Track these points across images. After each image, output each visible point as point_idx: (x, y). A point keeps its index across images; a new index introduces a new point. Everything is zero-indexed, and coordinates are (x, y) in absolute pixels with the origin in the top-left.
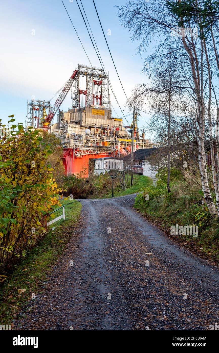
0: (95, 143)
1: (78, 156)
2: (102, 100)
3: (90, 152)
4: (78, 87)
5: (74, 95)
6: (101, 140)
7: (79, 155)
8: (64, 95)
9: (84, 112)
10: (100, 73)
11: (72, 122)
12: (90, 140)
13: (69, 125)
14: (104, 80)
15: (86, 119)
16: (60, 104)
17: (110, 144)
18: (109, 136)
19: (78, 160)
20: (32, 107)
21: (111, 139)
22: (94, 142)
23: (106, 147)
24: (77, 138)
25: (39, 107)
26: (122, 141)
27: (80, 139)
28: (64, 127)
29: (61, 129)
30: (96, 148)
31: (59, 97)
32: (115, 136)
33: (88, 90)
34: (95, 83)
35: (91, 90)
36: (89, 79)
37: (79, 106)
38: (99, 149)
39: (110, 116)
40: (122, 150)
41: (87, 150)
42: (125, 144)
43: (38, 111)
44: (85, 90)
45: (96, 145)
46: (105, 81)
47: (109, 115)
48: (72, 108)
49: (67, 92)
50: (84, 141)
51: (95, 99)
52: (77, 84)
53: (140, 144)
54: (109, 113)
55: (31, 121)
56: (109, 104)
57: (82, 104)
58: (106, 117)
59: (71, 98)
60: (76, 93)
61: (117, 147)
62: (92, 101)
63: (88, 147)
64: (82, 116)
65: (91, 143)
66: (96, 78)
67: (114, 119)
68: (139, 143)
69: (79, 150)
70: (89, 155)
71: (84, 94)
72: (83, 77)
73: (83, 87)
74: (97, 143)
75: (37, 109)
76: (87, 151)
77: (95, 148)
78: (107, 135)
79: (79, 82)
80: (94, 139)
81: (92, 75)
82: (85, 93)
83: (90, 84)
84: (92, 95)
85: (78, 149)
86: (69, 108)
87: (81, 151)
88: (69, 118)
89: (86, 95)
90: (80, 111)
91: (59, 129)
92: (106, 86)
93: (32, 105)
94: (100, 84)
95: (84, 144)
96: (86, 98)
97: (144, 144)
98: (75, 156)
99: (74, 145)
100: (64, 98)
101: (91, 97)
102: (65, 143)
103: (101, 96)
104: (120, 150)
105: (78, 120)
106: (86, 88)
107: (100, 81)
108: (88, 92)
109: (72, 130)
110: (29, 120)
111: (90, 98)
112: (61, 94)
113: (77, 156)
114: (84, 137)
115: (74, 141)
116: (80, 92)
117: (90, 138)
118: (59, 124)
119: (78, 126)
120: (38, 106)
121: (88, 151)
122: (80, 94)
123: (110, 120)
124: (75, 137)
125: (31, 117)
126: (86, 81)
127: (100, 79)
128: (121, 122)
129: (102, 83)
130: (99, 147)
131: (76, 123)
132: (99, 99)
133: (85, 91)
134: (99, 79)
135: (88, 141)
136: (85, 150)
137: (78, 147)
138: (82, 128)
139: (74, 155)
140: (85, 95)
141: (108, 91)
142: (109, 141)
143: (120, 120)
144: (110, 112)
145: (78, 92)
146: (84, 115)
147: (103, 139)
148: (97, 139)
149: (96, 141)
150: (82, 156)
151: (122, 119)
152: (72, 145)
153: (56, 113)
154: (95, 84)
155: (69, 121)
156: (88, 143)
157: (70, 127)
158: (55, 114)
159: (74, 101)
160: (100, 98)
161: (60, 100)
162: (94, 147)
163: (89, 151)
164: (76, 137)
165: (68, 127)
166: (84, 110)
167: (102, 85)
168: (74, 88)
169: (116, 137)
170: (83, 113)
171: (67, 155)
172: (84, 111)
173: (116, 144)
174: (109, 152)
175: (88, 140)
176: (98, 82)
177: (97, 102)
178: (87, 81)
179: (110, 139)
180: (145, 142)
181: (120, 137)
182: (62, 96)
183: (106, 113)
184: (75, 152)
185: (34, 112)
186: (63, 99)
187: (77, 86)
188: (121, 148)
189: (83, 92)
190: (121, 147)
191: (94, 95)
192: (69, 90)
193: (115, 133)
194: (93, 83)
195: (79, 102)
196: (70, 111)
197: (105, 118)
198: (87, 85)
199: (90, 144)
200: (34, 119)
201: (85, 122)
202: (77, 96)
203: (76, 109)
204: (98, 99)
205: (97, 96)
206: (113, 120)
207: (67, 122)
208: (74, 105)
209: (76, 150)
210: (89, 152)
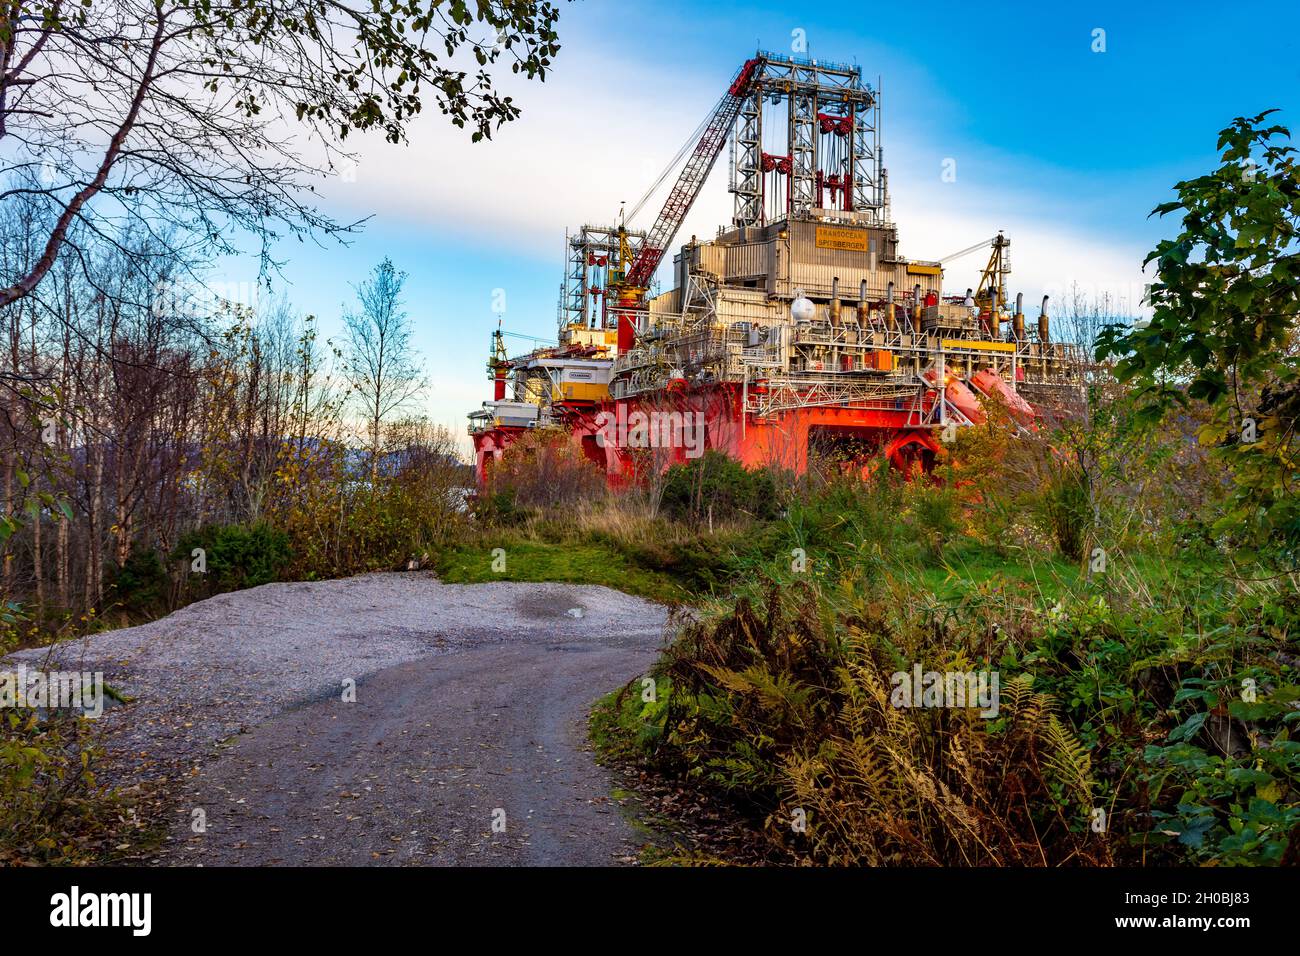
0: (835, 357)
1: (764, 414)
2: (856, 192)
3: (815, 394)
4: (754, 144)
5: (741, 178)
6: (861, 345)
7: (765, 408)
8: (703, 171)
9: (781, 237)
10: (848, 86)
11: (732, 282)
12: (812, 347)
13: (720, 295)
14: (860, 115)
15: (793, 266)
16: (687, 209)
17: (901, 363)
18: (896, 328)
19: (760, 430)
20: (584, 252)
21: (905, 341)
22: (830, 354)
23: (882, 376)
24: (754, 340)
25: (605, 253)
26: (955, 349)
27: (768, 344)
28: (703, 302)
29: (690, 310)
30: (841, 380)
31: (680, 179)
32: (922, 331)
33: (797, 157)
34: (826, 125)
35: (809, 154)
36: (801, 112)
37: (762, 220)
38: (855, 383)
39: (888, 253)
40: (953, 385)
41: (800, 391)
42: (964, 364)
43: (602, 269)
44: (785, 154)
45: (839, 366)
46: (867, 117)
47: (884, 250)
48: (730, 228)
49: (715, 157)
50: (787, 353)
51: (826, 193)
52: (751, 132)
53: (1032, 364)
54: (885, 241)
55: (579, 303)
56: (881, 210)
57: (774, 209)
58: (873, 256)
59: (727, 189)
60: (747, 165)
61: (930, 377)
62: (814, 200)
63: (807, 375)
64: (773, 257)
65: (818, 358)
66: (829, 108)
67: (907, 264)
68: (1024, 360)
69: (767, 389)
70: (808, 410)
71: (782, 173)
72: (775, 103)
73: (775, 143)
74: (843, 359)
75: (602, 262)
76: (802, 392)
77: (835, 381)
78: (888, 323)
79: (760, 125)
80: (832, 343)
81: (812, 92)
82: (785, 166)
83: (805, 132)
84: (814, 176)
85: (762, 385)
86: (722, 229)
87: (774, 391)
88: (723, 265)
89: (790, 176)
90: (765, 235)
91: (681, 311)
92: (868, 137)
93: (580, 245)
94: (843, 129)
95: (785, 364)
96: (790, 189)
97: (1049, 362)
98: (749, 415)
99: (746, 369)
100: (702, 182)
101: (809, 182)
102: (705, 362)
103: (849, 178)
104: (947, 385)
105: (756, 270)
106: (790, 148)
107: (844, 116)
108: (795, 164)
109: (731, 310)
110: (572, 301)
111: (805, 187)
112: (687, 166)
113: (760, 412)
114: (786, 335)
115: (745, 353)
116: (766, 163)
117: (815, 339)
118: (679, 292)
119: (758, 296)
120: (602, 247)
121: (807, 391)
122: (765, 169)
123: (889, 270)
124: (747, 335)
125: (579, 289)
126: (790, 120)
127: (843, 111)
128: (934, 280)
129: (855, 127)
130: (855, 375)
131: (750, 284)
132: (843, 190)
133: (783, 159)
134: (839, 113)
135: (803, 350)
136: (794, 389)
137: (761, 377)
138: (774, 303)
139: (744, 410)
140: (785, 177)
141: (877, 158)
142: (896, 352)
143: (933, 272)
144: (887, 238)
145: (755, 165)
146: (784, 251)
147: (870, 342)
148: (842, 340)
149: (840, 348)
150: (781, 413)
151: (938, 266)
152: (734, 369)
153: (667, 246)
154: (824, 131)
155: (721, 277)
156: (805, 361)
157: (724, 300)
158: (663, 252)
159: (742, 201)
160: (847, 188)
161: (685, 190)
162: (830, 375)
163: (812, 391)
164: (754, 337)
165: (719, 301)
166: (782, 230)
167: (855, 135)
168: (742, 150)
169: (926, 333)
170: (779, 245)
171: (715, 413)
172: (784, 235)
173: (924, 362)
174: (895, 395)
175: (803, 347)
176: (836, 122)
177: (834, 201)
178: (794, 122)
179: (897, 343)
180: (1051, 354)
181: (943, 333)
182: (694, 172)
183: (873, 242)
184: (750, 399)
185: (591, 270)
186: (698, 188)
187: (753, 141)
188: (953, 380)
189: (777, 161)
190: (950, 375)
191: (820, 174)
192: (721, 147)
193: (918, 315)
194: (818, 126)
195: (760, 205)
196: (723, 240)
197: (869, 262)
198: (792, 135)
199: (812, 364)
200: (591, 297)
201: (787, 280)
202: (753, 179)
203: (747, 228)
204: (838, 191)
205: (834, 178)
206: (902, 270)
207: (711, 280)
208: (740, 216)
209: (753, 388)
210: (808, 396)
